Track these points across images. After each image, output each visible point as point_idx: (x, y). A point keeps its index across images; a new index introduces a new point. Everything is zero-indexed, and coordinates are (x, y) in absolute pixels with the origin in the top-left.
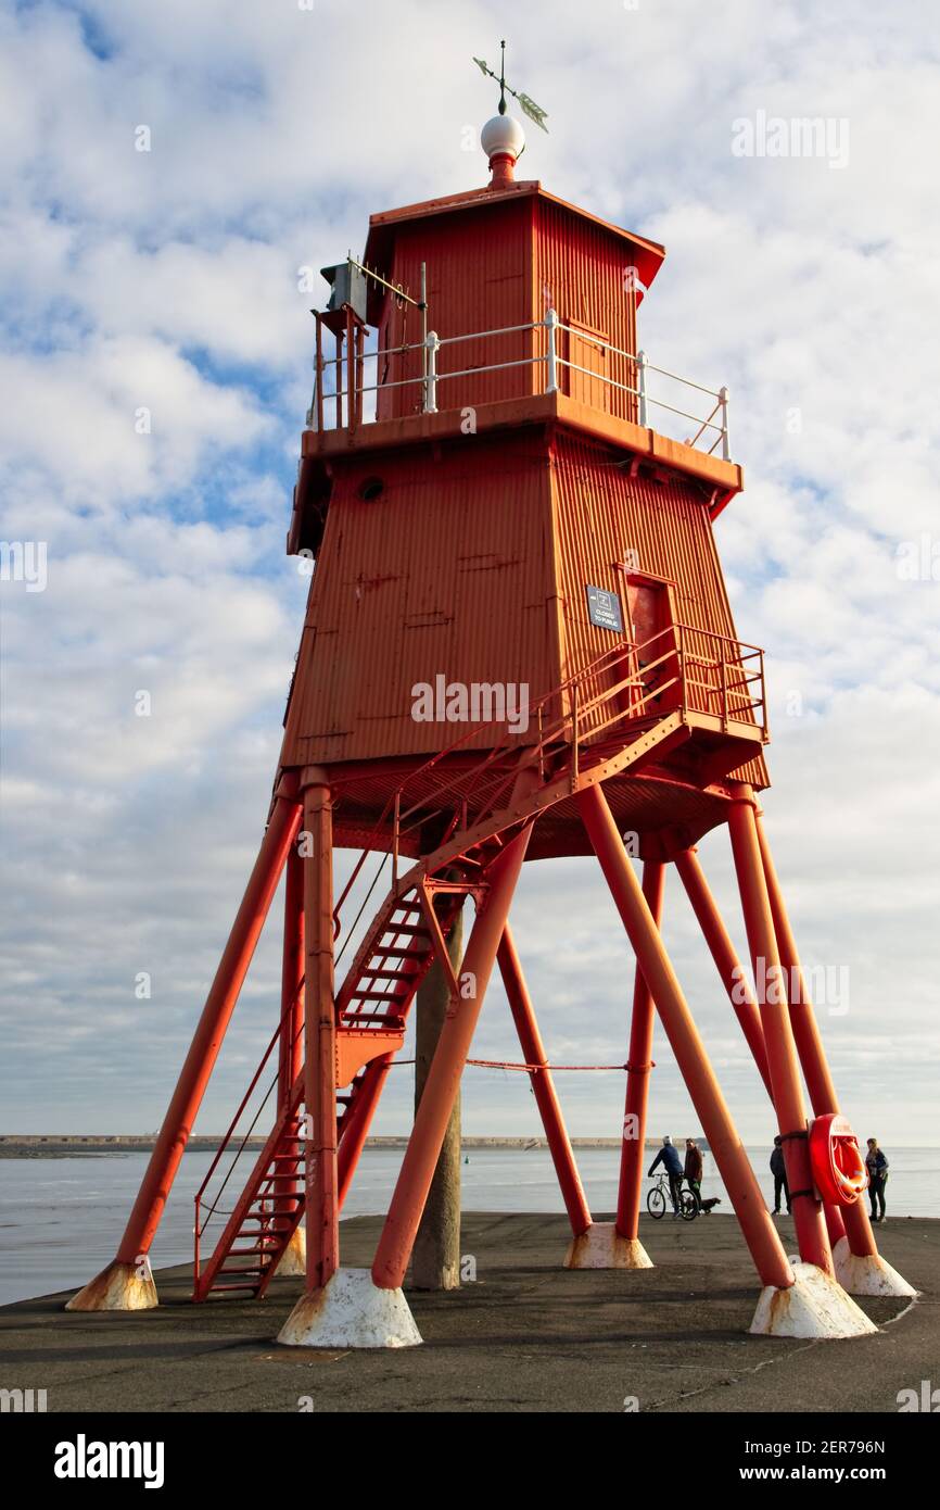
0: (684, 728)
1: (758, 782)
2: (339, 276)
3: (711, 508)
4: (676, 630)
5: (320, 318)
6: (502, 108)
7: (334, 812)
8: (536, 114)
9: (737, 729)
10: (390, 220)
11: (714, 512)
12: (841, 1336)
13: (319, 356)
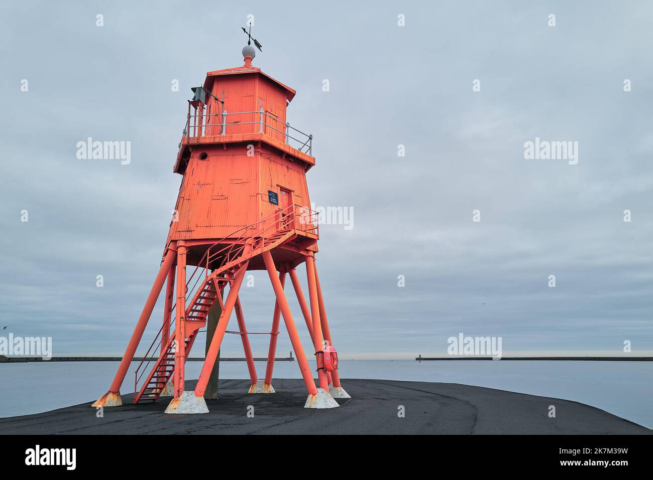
0: (295, 234)
1: (315, 250)
2: (197, 90)
3: (305, 170)
4: (294, 206)
5: (190, 103)
6: (249, 43)
7: (187, 255)
8: (259, 46)
9: (309, 236)
10: (213, 74)
11: (306, 170)
12: (330, 408)
13: (189, 114)
